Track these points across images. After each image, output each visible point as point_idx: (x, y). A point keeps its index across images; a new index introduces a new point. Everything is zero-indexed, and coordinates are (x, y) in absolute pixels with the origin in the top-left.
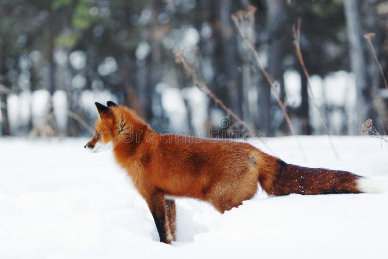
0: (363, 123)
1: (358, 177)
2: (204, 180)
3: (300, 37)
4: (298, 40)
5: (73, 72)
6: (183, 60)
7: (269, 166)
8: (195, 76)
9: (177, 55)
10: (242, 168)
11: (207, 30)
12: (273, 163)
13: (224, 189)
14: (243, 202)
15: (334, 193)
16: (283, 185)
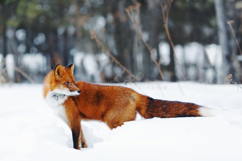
0: (227, 76)
1: (199, 107)
2: (103, 108)
3: (168, 22)
4: (167, 23)
5: (18, 43)
6: (95, 37)
7: (142, 101)
8: (103, 47)
9: (92, 33)
10: (125, 102)
11: (110, 18)
12: (145, 99)
13: (115, 114)
14: (124, 123)
15: (185, 117)
16: (152, 112)
